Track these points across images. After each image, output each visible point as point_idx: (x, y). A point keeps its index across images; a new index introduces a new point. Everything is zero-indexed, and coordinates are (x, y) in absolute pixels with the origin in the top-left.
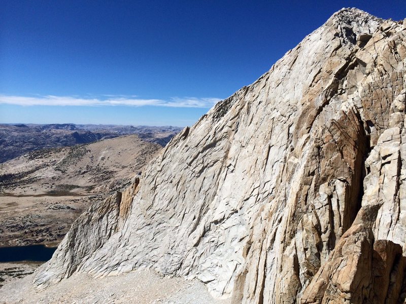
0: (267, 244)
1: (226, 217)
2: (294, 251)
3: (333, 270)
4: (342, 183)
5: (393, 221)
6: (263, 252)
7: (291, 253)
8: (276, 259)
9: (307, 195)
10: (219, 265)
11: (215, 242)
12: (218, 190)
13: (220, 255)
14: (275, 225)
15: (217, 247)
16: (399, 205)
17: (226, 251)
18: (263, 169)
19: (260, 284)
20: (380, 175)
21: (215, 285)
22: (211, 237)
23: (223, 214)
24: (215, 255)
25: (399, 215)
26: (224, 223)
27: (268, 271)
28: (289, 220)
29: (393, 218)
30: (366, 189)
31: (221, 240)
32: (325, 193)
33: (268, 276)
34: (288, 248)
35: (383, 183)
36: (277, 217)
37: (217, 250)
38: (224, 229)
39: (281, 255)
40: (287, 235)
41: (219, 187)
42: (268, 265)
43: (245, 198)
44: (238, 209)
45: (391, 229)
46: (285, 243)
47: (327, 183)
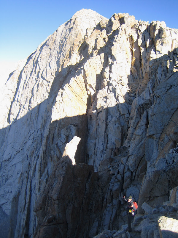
0: (31, 174)
1: (12, 157)
2: (47, 176)
3: (50, 188)
4: (74, 127)
5: (104, 149)
6: (29, 180)
7: (45, 178)
8: (36, 183)
9: (53, 137)
10: (10, 191)
11: (6, 176)
12: (5, 138)
13: (11, 184)
14: (35, 160)
15: (7, 179)
16: (107, 139)
17: (14, 182)
18: (36, 120)
19: (27, 201)
20: (97, 120)
21: (8, 206)
22: (3, 172)
23: (10, 155)
24: (6, 185)
25: (107, 145)
26: (11, 161)
27: (33, 191)
28: (43, 156)
29: (104, 147)
30: (90, 130)
31: (10, 173)
32: (65, 135)
33: (33, 195)
34: (44, 175)
35: (98, 125)
36: (37, 154)
37: (7, 182)
38: (11, 165)
39: (39, 180)
40: (42, 166)
41: (6, 136)
42: (33, 188)
43: (25, 142)
44: (20, 150)
45: (103, 154)
46: (41, 172)
47: (65, 128)
